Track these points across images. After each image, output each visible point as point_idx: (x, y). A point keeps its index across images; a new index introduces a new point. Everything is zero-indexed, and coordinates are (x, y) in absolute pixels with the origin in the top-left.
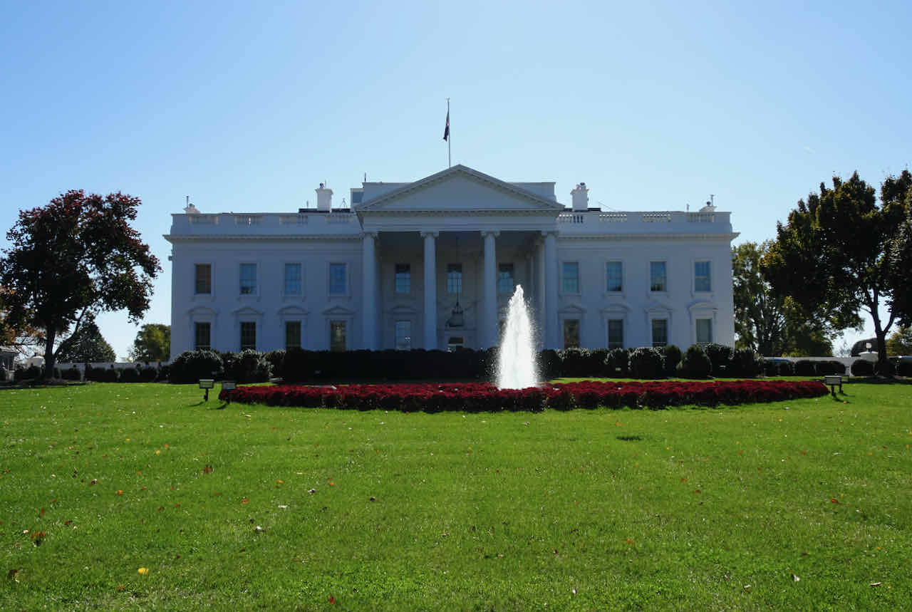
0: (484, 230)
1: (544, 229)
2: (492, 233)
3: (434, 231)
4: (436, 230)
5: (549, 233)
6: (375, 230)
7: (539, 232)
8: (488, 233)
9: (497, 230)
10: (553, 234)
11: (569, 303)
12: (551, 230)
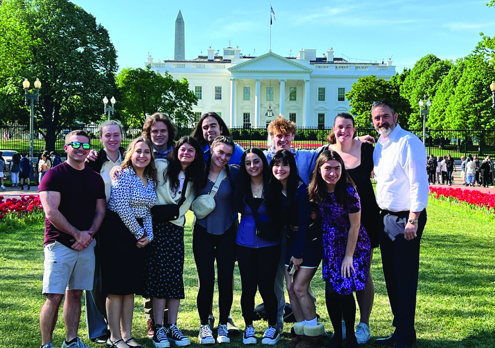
0: (280, 79)
1: (305, 79)
2: (284, 80)
3: (260, 79)
5: (307, 81)
6: (236, 78)
7: (303, 80)
8: (282, 80)
9: (285, 79)
10: (308, 81)
11: (321, 106)
12: (307, 79)
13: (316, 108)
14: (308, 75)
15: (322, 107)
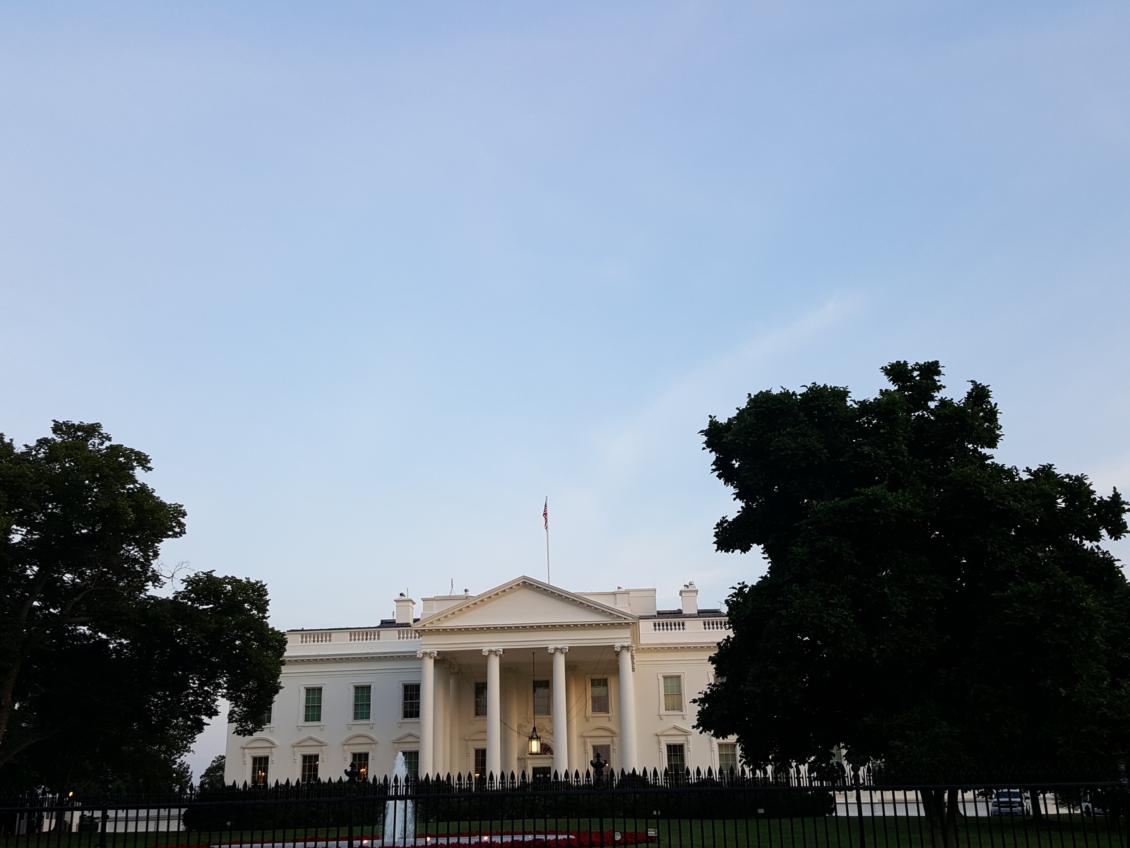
0: (551, 647)
1: (618, 645)
2: (561, 650)
3: (497, 649)
4: (500, 648)
5: (623, 647)
6: (434, 650)
7: (613, 647)
8: (557, 649)
9: (565, 645)
10: (627, 648)
11: (671, 725)
12: (626, 644)
13: (659, 731)
14: (626, 633)
15: (675, 728)
